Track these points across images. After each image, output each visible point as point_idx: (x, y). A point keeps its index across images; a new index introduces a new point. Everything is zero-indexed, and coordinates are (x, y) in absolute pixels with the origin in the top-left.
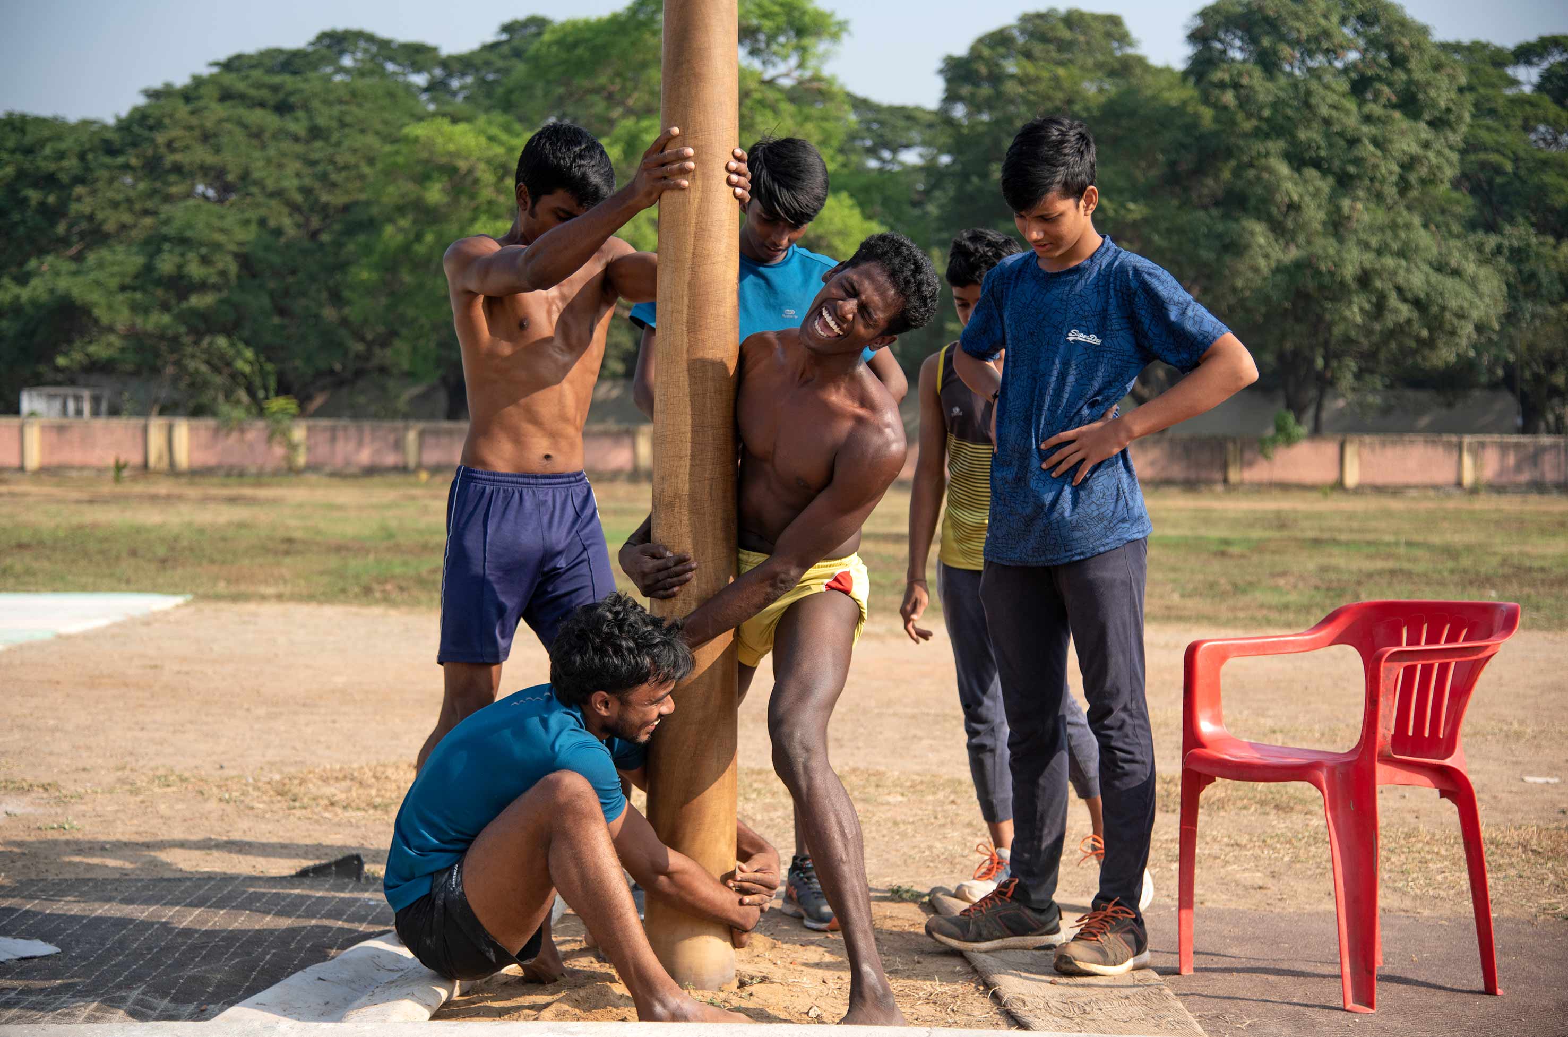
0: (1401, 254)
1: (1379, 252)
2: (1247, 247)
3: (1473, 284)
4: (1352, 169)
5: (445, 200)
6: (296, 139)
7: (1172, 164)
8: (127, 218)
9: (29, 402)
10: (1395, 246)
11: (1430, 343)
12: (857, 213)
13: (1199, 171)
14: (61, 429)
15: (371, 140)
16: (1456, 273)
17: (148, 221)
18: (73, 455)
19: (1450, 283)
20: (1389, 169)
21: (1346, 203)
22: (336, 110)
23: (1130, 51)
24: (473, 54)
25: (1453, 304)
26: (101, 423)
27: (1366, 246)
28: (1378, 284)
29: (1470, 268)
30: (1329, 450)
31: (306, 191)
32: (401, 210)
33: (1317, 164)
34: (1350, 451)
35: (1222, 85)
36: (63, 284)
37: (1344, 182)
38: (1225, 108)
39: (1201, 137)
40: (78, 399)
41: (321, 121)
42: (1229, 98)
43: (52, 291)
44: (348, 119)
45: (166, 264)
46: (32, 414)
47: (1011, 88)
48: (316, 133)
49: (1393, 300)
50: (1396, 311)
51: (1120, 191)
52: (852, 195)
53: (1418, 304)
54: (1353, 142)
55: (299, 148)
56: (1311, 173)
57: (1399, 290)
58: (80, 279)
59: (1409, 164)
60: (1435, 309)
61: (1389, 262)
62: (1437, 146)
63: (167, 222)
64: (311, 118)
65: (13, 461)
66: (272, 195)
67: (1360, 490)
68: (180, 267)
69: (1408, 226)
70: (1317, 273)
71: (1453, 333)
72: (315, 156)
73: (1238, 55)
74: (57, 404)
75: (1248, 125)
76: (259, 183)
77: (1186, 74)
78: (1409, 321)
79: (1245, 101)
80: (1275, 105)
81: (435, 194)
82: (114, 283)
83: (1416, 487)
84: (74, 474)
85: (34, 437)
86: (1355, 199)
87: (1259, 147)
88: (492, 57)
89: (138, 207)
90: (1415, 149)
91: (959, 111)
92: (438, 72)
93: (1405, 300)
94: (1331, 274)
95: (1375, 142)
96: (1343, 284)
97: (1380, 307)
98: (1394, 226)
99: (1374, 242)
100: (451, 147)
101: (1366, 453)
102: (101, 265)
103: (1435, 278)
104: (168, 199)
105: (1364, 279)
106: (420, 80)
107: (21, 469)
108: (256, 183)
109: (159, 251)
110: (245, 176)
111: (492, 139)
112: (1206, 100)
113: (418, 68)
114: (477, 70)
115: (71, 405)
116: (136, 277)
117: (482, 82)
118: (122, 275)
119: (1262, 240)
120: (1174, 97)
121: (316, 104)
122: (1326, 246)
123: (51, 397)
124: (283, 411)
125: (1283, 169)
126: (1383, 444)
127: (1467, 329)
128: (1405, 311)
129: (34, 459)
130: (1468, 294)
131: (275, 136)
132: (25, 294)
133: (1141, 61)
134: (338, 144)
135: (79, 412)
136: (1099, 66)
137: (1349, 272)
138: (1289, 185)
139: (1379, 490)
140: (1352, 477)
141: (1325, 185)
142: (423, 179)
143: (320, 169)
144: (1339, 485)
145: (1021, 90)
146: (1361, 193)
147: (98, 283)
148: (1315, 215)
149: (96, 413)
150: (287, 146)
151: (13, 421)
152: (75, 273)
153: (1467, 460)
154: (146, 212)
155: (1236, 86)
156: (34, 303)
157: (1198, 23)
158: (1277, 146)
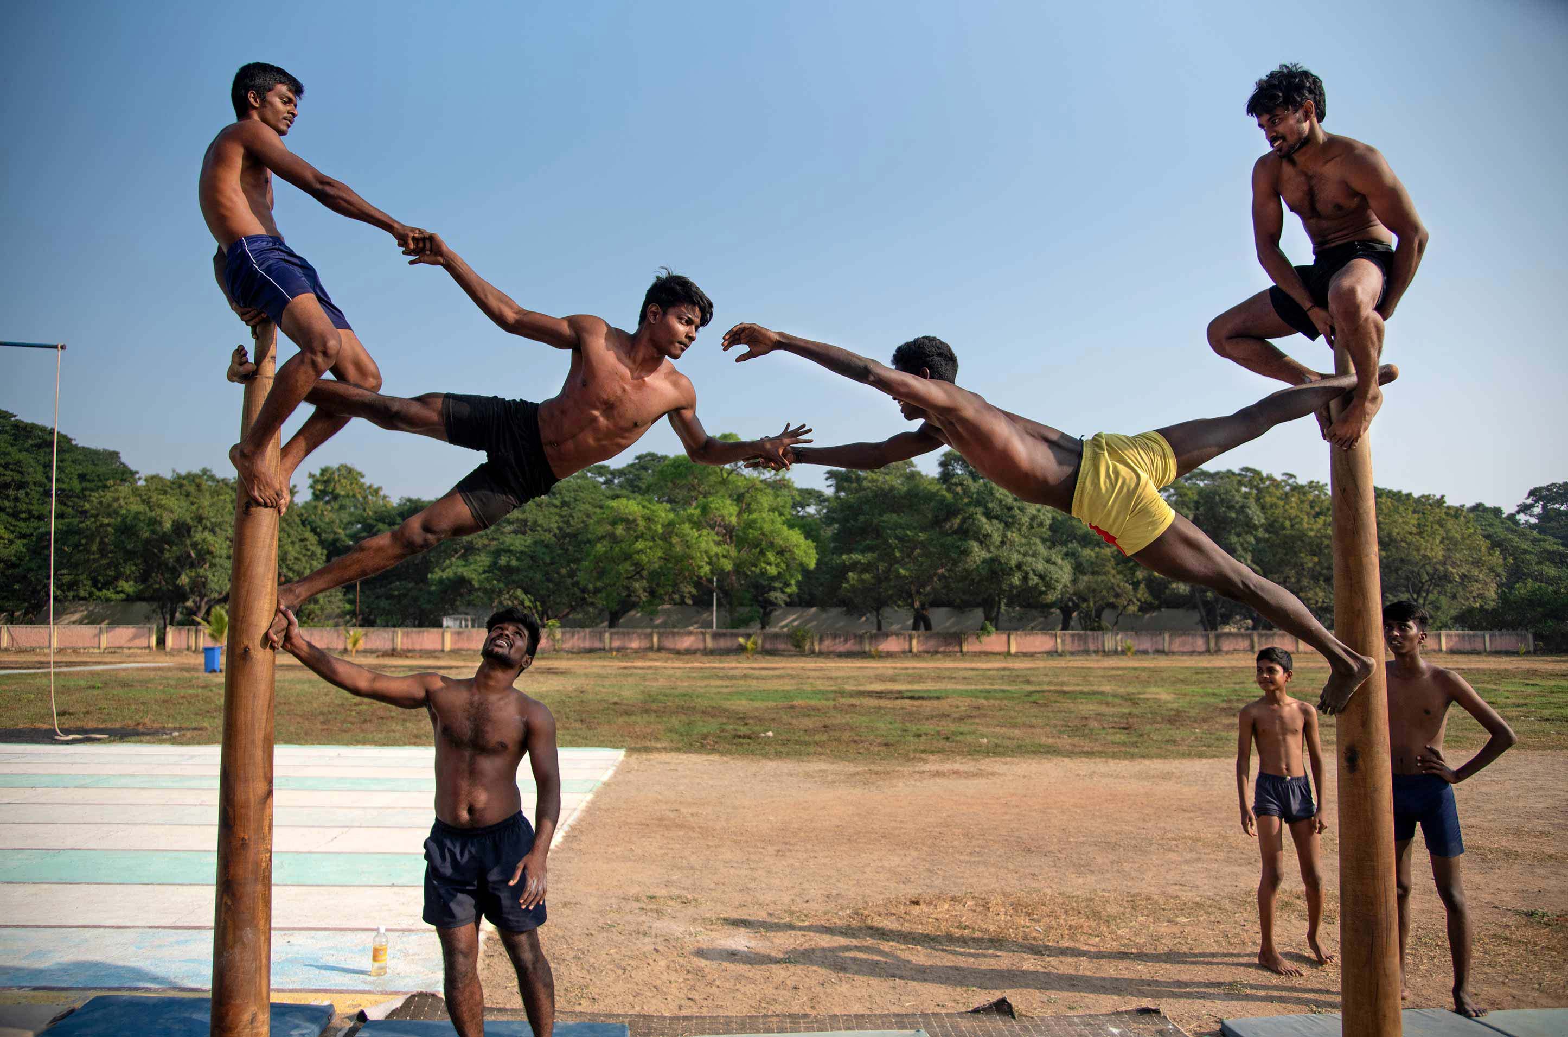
0: (1033, 556)
1: (1024, 555)
2: (971, 552)
3: (1061, 568)
4: (1010, 520)
5: (624, 533)
6: (556, 507)
7: (936, 517)
8: (486, 542)
9: (446, 622)
10: (1031, 552)
11: (1045, 593)
12: (802, 537)
13: (947, 519)
14: (459, 633)
15: (587, 506)
16: (1054, 563)
17: (495, 543)
18: (464, 645)
19: (1052, 568)
20: (1026, 520)
21: (1009, 534)
22: (572, 494)
23: (913, 469)
24: (624, 469)
25: (1055, 576)
26: (475, 630)
27: (1019, 552)
28: (1025, 568)
29: (1060, 561)
30: (1004, 637)
31: (560, 529)
32: (603, 537)
33: (996, 517)
34: (1012, 637)
35: (956, 484)
36: (460, 570)
37: (1008, 526)
38: (958, 493)
39: (947, 506)
40: (466, 620)
41: (567, 499)
42: (959, 489)
43: (455, 574)
44: (578, 498)
45: (503, 561)
46: (448, 627)
47: (865, 484)
48: (564, 504)
49: (1031, 575)
50: (1032, 579)
51: (915, 528)
52: (800, 529)
53: (1041, 577)
54: (1010, 509)
55: (557, 510)
56: (995, 522)
57: (1034, 571)
58: (466, 568)
59: (1033, 518)
60: (1048, 579)
61: (1029, 559)
62: (1043, 511)
63: (502, 543)
64: (562, 498)
65: (439, 647)
66: (545, 531)
67: (1016, 655)
68: (508, 562)
69: (1035, 544)
70: (1000, 563)
71: (1055, 589)
72: (564, 513)
73: (960, 472)
74: (458, 623)
75: (966, 500)
76: (541, 526)
77: (939, 479)
78: (1037, 584)
79: (966, 491)
80: (978, 493)
81: (620, 530)
82: (481, 570)
83: (1039, 653)
84: (464, 653)
85: (448, 637)
86: (1013, 532)
87: (972, 509)
88: (632, 470)
89: (490, 537)
90: (1034, 512)
91: (842, 494)
92: (609, 476)
93: (1036, 575)
94: (1006, 564)
95: (1019, 508)
96: (1011, 569)
97: (1025, 578)
98: (1029, 544)
99: (1022, 550)
100: (627, 511)
101: (1019, 638)
102: (476, 562)
103: (1047, 566)
104: (502, 533)
105: (1019, 566)
106: (601, 479)
107: (443, 651)
108: (539, 526)
109: (500, 556)
110: (535, 522)
111: (644, 507)
112: (948, 490)
113: (601, 475)
114: (625, 474)
115: (463, 623)
116: (489, 567)
117: (627, 480)
118: (483, 566)
119: (977, 550)
120: (935, 488)
121: (564, 491)
122: (1004, 552)
123: (455, 619)
124: (553, 625)
125: (984, 520)
126: (1026, 635)
127: (1059, 587)
128: (1036, 579)
129: (448, 647)
130: (1060, 572)
131: (547, 506)
132: (445, 575)
133: (919, 473)
134: (574, 508)
135: (467, 626)
136: (901, 475)
137: (1013, 563)
138: (987, 526)
139: (1025, 655)
140: (1013, 649)
141: (1001, 526)
142: (614, 523)
143: (566, 519)
144: (1009, 653)
145: (870, 485)
146: (1014, 530)
147: (475, 570)
148: (997, 538)
149: (473, 626)
150: (553, 510)
151: (440, 630)
152: (465, 566)
153: (1059, 641)
154: (494, 539)
155: (961, 484)
156: (448, 579)
157: (943, 458)
158: (980, 510)
